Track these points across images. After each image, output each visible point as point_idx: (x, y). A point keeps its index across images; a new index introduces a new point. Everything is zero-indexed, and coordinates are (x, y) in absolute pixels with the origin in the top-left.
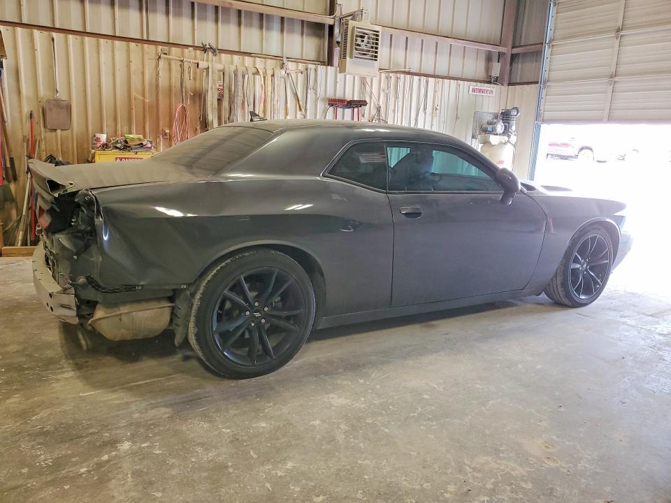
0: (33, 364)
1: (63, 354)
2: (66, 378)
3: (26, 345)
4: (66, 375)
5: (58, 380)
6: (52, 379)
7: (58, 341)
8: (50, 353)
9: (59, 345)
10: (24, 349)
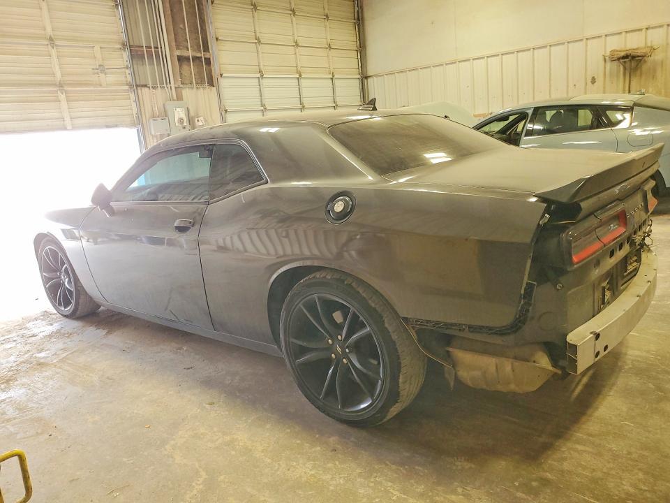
0: (661, 377)
1: (622, 374)
2: (639, 350)
3: (654, 406)
4: (637, 353)
5: (648, 351)
6: (652, 354)
7: (611, 394)
8: (634, 382)
9: (615, 388)
10: (660, 400)
